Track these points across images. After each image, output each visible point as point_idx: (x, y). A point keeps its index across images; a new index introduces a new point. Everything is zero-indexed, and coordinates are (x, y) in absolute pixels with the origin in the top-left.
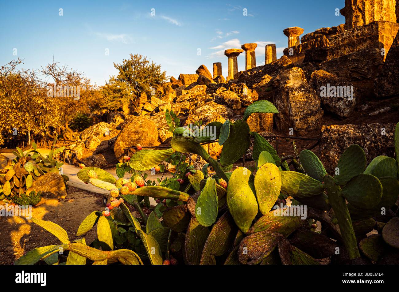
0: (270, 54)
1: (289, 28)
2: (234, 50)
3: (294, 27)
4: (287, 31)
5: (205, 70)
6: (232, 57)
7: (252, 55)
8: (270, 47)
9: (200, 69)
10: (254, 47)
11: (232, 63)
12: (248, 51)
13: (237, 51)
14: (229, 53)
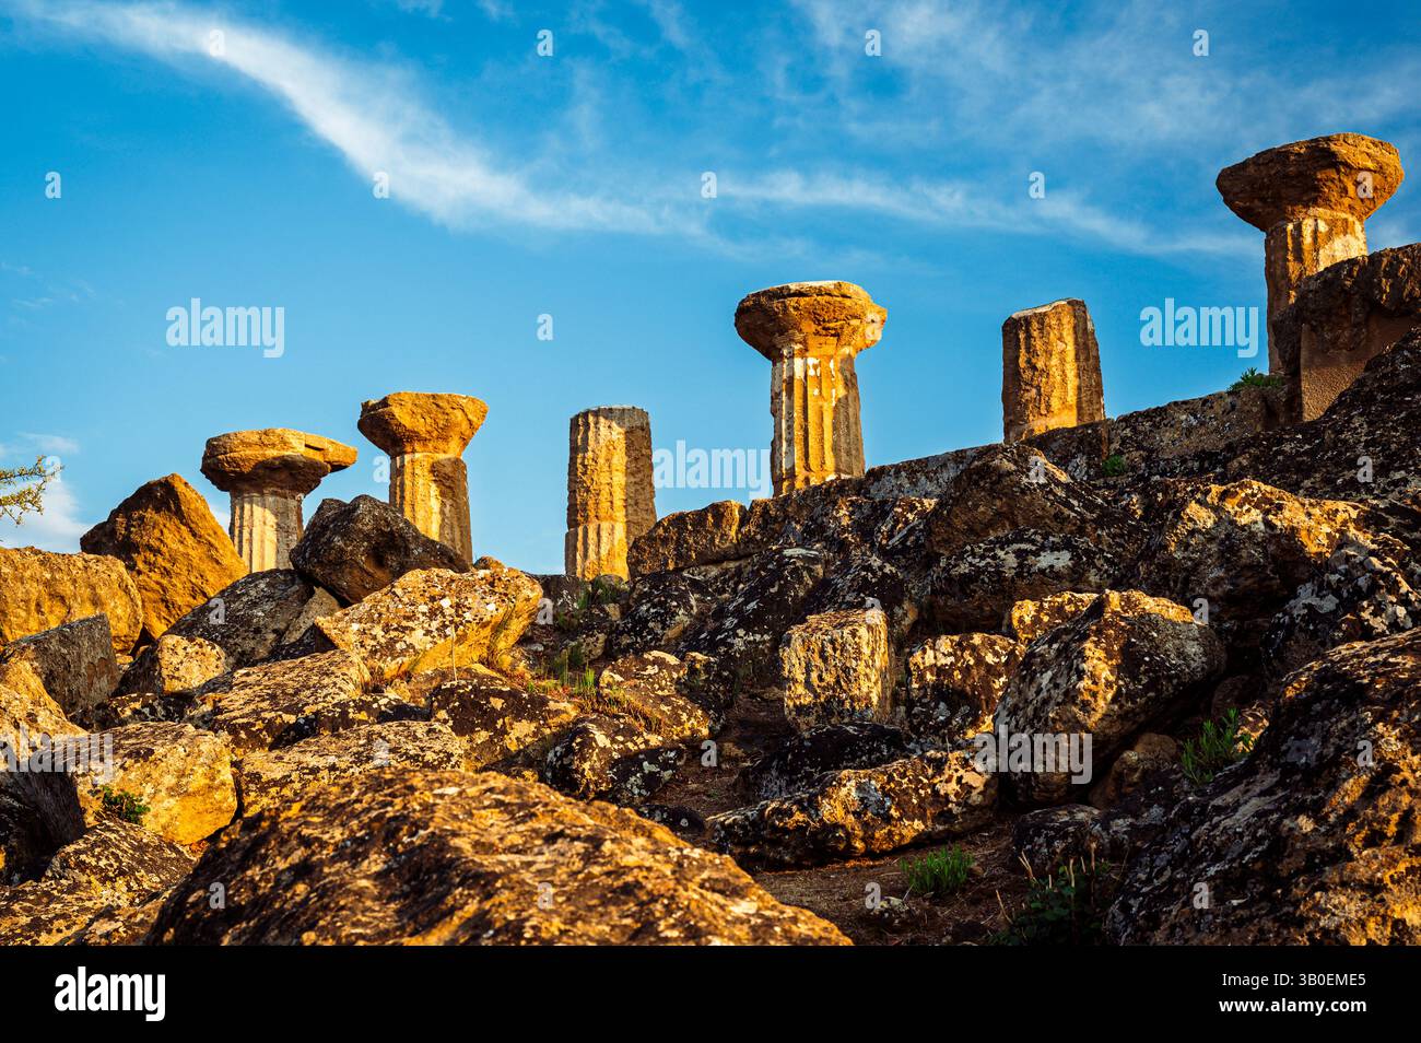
0: (612, 477)
1: (793, 287)
2: (285, 443)
3: (828, 284)
4: (776, 304)
5: (187, 525)
6: (262, 494)
7: (449, 487)
8: (609, 427)
9: (142, 518)
10: (465, 425)
11: (267, 543)
12: (417, 455)
13: (312, 454)
14: (243, 461)
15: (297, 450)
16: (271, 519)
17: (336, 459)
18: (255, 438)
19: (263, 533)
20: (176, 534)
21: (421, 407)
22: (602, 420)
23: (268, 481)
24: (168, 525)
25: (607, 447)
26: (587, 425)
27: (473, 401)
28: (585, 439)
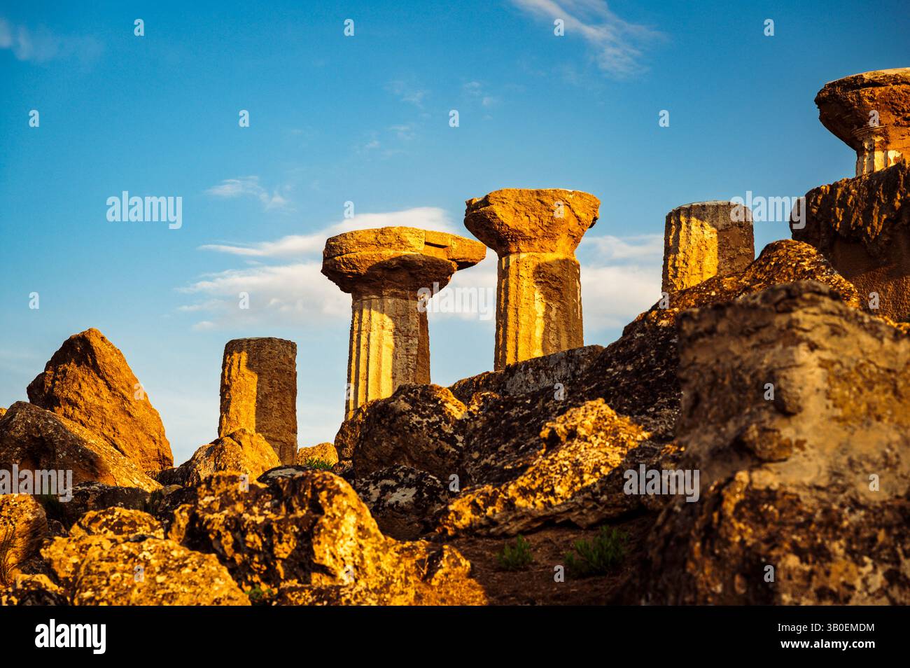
1: (867, 76)
2: (402, 242)
3: (904, 72)
4: (851, 95)
5: (103, 378)
6: (381, 296)
7: (557, 289)
8: (702, 226)
9: (64, 371)
10: (572, 222)
11: (384, 348)
12: (523, 256)
13: (434, 253)
14: (359, 262)
15: (417, 249)
16: (389, 323)
17: (462, 256)
18: (372, 238)
19: (381, 338)
20: (94, 386)
21: (525, 205)
22: (693, 219)
23: (386, 281)
24: (86, 379)
25: (699, 247)
26: (679, 224)
27: (581, 195)
28: (677, 239)
